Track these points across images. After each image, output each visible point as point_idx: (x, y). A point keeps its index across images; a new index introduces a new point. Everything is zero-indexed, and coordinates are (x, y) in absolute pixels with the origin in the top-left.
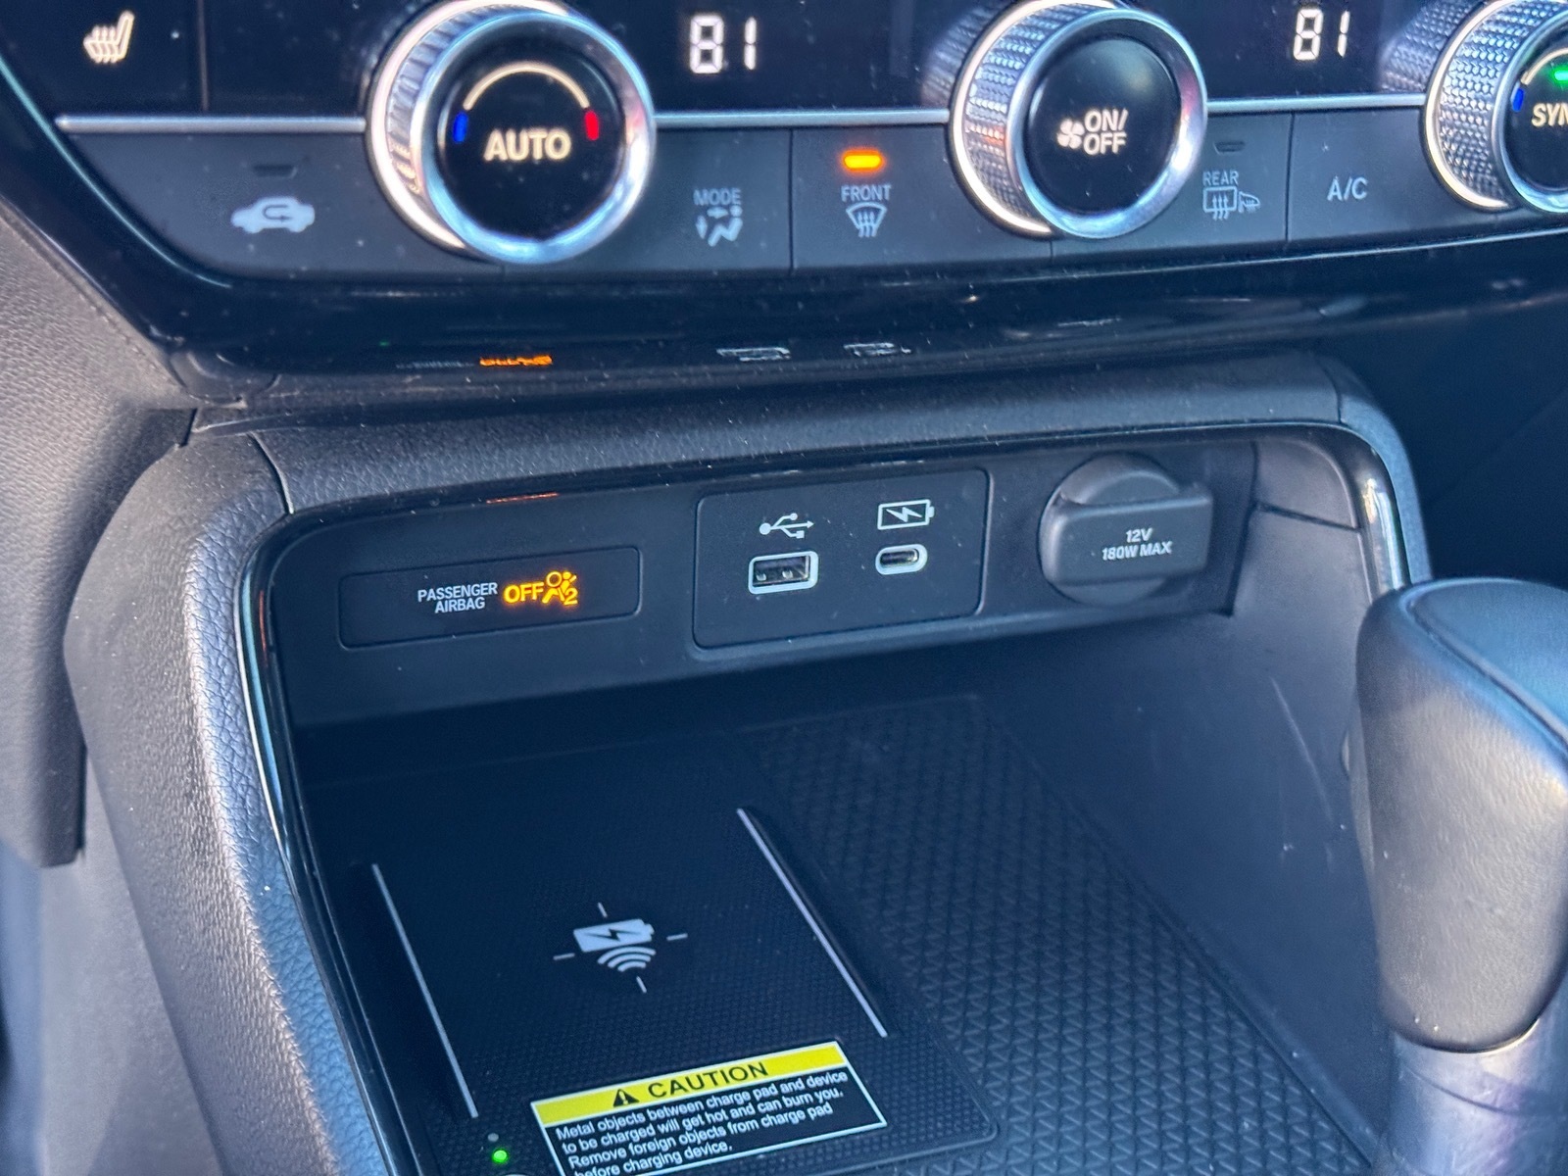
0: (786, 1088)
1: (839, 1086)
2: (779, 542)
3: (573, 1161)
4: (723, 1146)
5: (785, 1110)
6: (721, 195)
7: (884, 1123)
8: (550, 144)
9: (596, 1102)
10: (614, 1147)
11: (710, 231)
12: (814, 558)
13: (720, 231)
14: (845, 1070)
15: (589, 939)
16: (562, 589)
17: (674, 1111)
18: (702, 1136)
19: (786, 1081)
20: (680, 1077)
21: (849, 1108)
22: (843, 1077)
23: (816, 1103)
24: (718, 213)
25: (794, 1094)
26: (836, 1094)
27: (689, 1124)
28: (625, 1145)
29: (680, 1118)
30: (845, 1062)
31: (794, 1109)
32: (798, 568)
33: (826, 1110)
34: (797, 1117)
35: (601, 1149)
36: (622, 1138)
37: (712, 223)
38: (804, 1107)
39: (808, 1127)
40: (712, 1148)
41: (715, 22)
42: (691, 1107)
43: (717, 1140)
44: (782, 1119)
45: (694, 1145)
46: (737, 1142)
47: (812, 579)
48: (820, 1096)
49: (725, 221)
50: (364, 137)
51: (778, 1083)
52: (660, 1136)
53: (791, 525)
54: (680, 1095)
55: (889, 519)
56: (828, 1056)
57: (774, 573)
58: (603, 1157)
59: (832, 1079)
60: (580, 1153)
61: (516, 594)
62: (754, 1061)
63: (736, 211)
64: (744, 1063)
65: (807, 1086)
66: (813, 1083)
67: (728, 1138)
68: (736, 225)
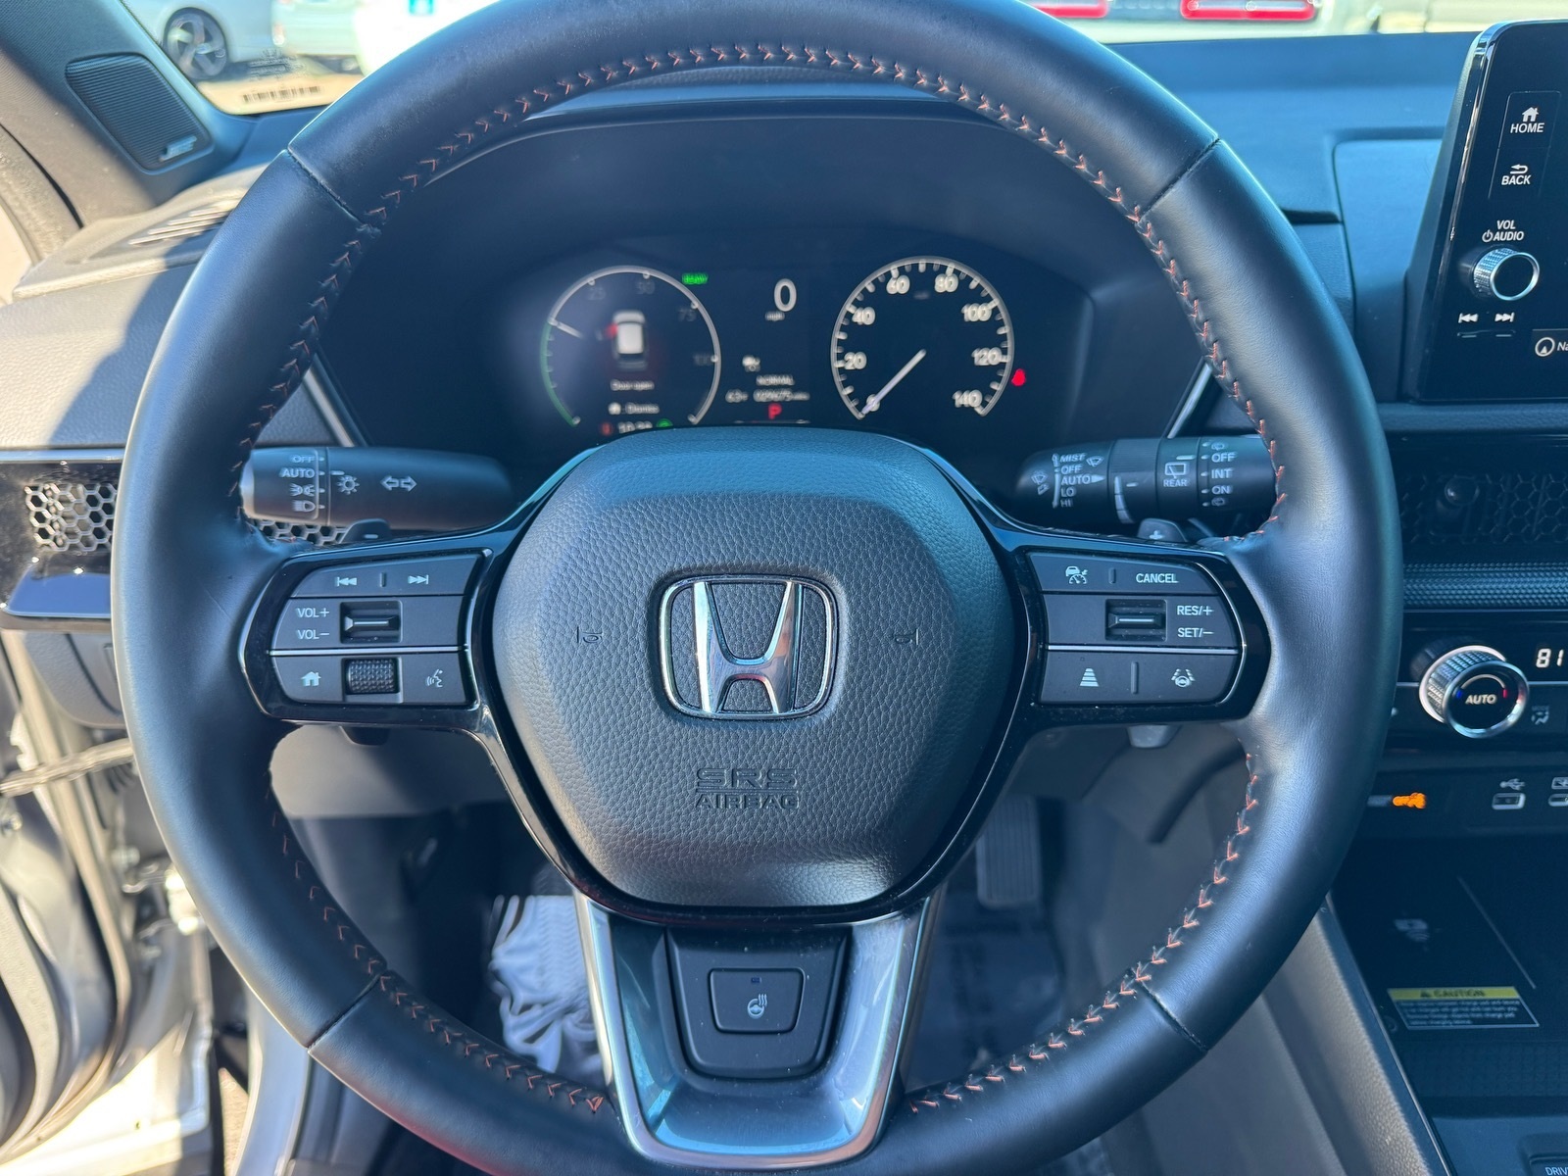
0: (1494, 1003)
1: (1517, 1006)
2: (1509, 790)
3: (1409, 1016)
4: (1469, 1022)
5: (1493, 1012)
6: (1542, 708)
7: (1537, 1025)
8: (1489, 699)
9: (1414, 994)
10: (1424, 1013)
11: (1536, 720)
12: (1522, 798)
13: (1540, 720)
14: (1518, 1000)
15: (1402, 925)
16: (1418, 800)
17: (1447, 1004)
18: (1460, 1016)
19: (1494, 1000)
20: (1448, 990)
21: (1521, 1017)
22: (1517, 1003)
23: (1507, 1012)
24: (1540, 714)
25: (1498, 1006)
26: (1515, 1009)
27: (1454, 1010)
28: (1428, 1013)
29: (1450, 1007)
30: (1517, 996)
31: (1498, 1012)
32: (1514, 801)
33: (1511, 1015)
34: (1500, 1016)
35: (1418, 1013)
36: (1427, 1010)
37: (1537, 717)
38: (1502, 1012)
39: (1503, 1021)
40: (1463, 1022)
41: (1548, 651)
42: (1455, 1003)
43: (1466, 1019)
44: (1493, 1015)
45: (1457, 1019)
46: (1475, 1021)
47: (1521, 804)
48: (1509, 1009)
49: (1542, 717)
50: (1417, 689)
51: (1490, 1000)
52: (1441, 1013)
53: (1515, 784)
54: (1447, 998)
55: (1557, 784)
56: (1510, 993)
57: (1503, 801)
58: (1418, 1017)
59: (1512, 1003)
60: (1411, 1013)
61: (1399, 801)
62: (1479, 989)
63: (1547, 713)
64: (1475, 989)
65: (1502, 1004)
66: (1506, 1003)
67: (1472, 1019)
68: (1546, 718)
